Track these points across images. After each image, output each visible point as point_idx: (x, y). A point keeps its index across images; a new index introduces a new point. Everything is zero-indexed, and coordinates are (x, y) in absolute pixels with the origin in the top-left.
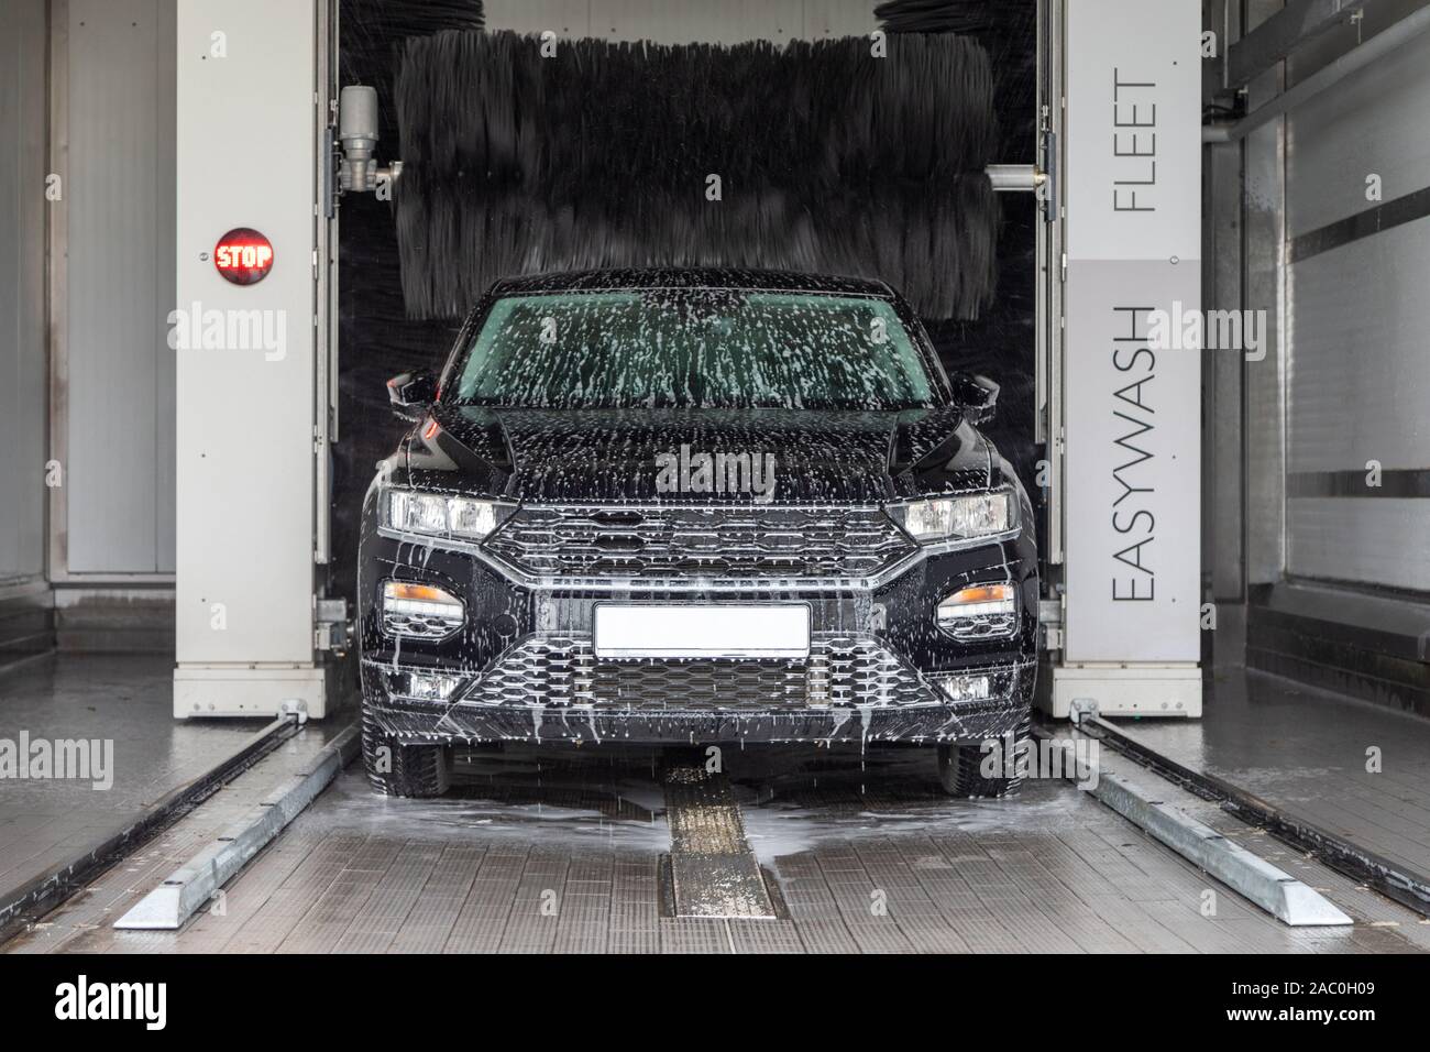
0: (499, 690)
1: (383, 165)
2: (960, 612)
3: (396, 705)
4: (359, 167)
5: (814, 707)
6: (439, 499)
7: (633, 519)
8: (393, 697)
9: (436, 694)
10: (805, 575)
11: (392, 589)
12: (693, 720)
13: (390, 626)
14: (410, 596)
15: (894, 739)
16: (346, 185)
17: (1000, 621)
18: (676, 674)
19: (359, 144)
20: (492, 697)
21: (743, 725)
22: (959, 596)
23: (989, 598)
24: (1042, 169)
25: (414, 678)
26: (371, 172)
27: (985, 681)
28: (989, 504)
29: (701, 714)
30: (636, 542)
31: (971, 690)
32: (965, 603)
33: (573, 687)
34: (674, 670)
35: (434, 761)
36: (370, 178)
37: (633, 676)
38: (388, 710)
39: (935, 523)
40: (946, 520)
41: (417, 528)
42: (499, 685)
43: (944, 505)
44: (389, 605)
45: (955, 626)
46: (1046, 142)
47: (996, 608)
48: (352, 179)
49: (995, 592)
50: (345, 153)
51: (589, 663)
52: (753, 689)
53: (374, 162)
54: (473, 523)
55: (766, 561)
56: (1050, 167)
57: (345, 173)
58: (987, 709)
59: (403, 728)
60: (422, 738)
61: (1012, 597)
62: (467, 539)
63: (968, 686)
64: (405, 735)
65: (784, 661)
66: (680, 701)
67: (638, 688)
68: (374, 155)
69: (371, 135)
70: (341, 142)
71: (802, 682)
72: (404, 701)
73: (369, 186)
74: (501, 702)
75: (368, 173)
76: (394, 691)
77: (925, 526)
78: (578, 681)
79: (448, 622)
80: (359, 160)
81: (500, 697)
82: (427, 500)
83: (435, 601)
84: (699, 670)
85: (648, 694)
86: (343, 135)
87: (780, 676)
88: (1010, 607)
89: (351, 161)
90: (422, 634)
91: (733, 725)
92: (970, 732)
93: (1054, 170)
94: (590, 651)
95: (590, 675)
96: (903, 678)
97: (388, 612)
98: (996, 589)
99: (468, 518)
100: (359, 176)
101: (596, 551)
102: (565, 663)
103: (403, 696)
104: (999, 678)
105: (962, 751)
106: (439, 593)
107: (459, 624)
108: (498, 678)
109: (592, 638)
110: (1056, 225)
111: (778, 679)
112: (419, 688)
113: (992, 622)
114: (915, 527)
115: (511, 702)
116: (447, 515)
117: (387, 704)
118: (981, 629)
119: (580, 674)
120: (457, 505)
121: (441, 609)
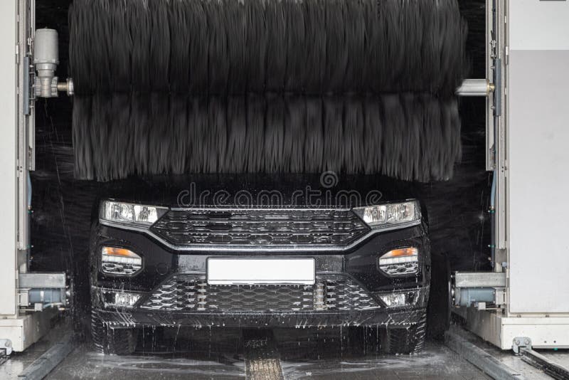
0: (159, 301)
1: (62, 80)
2: (390, 261)
3: (108, 308)
4: (46, 81)
5: (318, 309)
6: (130, 205)
7: (228, 215)
8: (106, 305)
9: (128, 303)
10: (313, 243)
11: (106, 250)
12: (257, 316)
13: (105, 269)
14: (115, 254)
15: (358, 325)
16: (38, 93)
17: (411, 266)
18: (248, 293)
19: (46, 67)
20: (156, 304)
21: (282, 318)
22: (390, 253)
23: (405, 255)
24: (491, 81)
25: (117, 295)
26: (54, 84)
27: (403, 296)
28: (405, 207)
29: (261, 313)
30: (229, 226)
31: (396, 301)
32: (393, 257)
33: (196, 299)
34: (247, 291)
35: (127, 337)
36: (53, 89)
37: (226, 294)
38: (104, 311)
39: (378, 217)
40: (383, 215)
41: (118, 220)
42: (160, 298)
43: (383, 208)
44: (105, 258)
45: (389, 268)
46: (494, 64)
47: (409, 259)
48: (41, 90)
49: (408, 252)
50: (37, 72)
51: (205, 287)
52: (286, 300)
53: (56, 78)
54: (146, 217)
55: (294, 236)
56: (497, 81)
57: (37, 85)
58: (404, 310)
59: (112, 320)
60: (121, 325)
61: (416, 254)
62: (143, 225)
63: (395, 298)
64: (113, 324)
65: (302, 286)
66: (251, 306)
67: (229, 300)
68: (56, 74)
69: (54, 61)
70: (35, 65)
71: (312, 297)
72: (112, 306)
73: (53, 94)
74: (160, 307)
75: (52, 86)
76: (107, 302)
77: (373, 219)
78: (200, 297)
79: (134, 267)
80: (46, 77)
81: (160, 304)
82: (124, 205)
83: (128, 257)
84: (260, 291)
85: (234, 303)
86: (36, 61)
87: (300, 294)
88: (415, 259)
89: (40, 78)
90: (121, 273)
91: (277, 319)
92: (396, 322)
93: (500, 83)
94: (206, 281)
95: (205, 294)
96: (362, 295)
97: (104, 262)
98: (409, 250)
99: (144, 215)
100: (46, 87)
101: (208, 231)
102: (192, 287)
103: (112, 304)
104: (410, 294)
105: (392, 331)
106: (130, 253)
107: (140, 268)
108: (159, 295)
109: (206, 275)
110: (501, 119)
111: (299, 295)
112: (120, 300)
113: (407, 266)
114: (368, 219)
115: (166, 307)
116: (134, 213)
117: (103, 308)
118: (402, 270)
119: (200, 293)
120: (138, 208)
121: (131, 260)
